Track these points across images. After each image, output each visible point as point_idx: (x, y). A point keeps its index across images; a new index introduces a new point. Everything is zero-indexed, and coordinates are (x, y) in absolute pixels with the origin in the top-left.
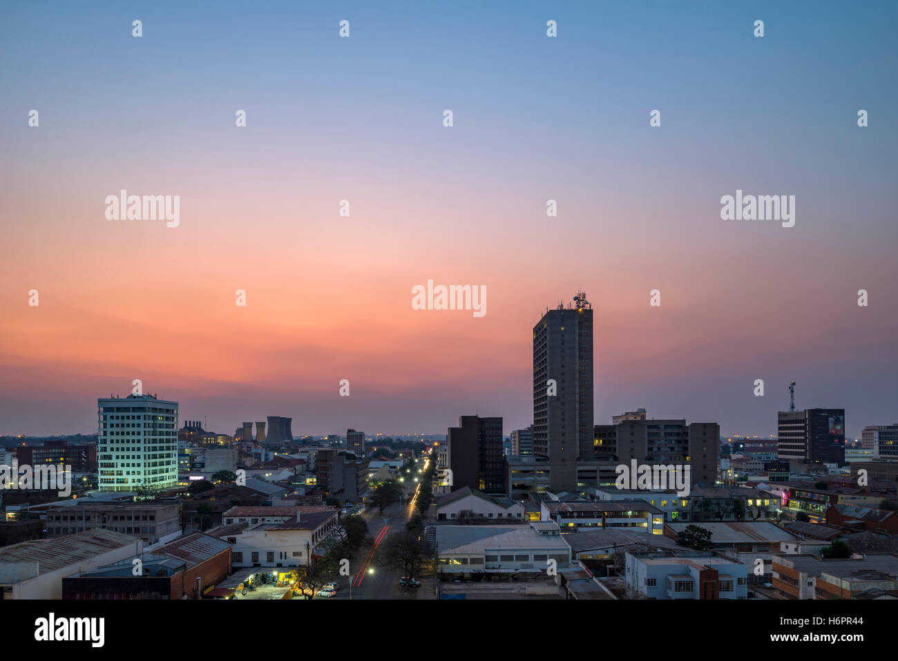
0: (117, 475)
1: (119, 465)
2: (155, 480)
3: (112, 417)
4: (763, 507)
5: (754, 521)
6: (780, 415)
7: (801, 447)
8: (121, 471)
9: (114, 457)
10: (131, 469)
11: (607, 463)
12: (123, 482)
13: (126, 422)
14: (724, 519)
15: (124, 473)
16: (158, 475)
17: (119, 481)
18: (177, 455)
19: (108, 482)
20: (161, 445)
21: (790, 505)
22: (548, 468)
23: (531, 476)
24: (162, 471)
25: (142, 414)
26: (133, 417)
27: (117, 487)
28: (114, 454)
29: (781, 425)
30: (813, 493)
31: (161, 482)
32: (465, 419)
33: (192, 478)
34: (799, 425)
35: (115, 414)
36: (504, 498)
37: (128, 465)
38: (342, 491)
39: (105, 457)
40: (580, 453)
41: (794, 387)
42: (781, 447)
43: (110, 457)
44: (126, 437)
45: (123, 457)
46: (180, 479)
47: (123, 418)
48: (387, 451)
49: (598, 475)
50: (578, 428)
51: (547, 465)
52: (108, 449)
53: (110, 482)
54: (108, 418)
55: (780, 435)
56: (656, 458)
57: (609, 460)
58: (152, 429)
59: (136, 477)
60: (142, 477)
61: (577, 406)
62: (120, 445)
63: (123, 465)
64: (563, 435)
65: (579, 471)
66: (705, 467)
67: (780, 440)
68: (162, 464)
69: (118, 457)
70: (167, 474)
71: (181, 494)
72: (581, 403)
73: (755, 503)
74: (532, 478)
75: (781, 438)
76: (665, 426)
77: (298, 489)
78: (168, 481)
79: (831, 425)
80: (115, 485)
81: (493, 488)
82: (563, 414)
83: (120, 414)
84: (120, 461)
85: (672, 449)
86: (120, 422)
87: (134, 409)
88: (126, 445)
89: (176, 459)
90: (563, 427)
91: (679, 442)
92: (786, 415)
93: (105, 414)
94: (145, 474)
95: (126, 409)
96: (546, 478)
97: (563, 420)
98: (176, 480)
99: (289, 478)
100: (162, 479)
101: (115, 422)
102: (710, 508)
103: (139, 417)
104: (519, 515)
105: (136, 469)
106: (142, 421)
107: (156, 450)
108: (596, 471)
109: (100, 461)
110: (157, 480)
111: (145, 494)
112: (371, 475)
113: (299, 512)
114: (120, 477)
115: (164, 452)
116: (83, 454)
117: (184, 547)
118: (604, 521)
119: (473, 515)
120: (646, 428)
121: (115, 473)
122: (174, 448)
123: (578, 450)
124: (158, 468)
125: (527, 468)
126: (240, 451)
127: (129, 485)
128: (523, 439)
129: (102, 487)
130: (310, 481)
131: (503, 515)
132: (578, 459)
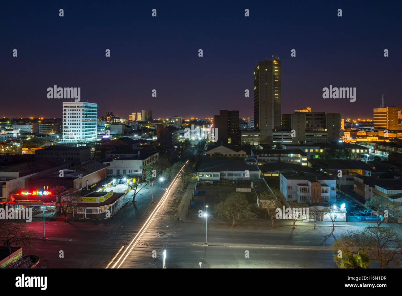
1: (71, 131)
3: (69, 110)
4: (360, 153)
7: (385, 125)
8: (72, 133)
9: (69, 127)
10: (76, 133)
12: (73, 138)
13: (74, 112)
14: (341, 158)
15: (74, 134)
16: (88, 136)
19: (67, 138)
20: (90, 122)
21: (375, 152)
24: (90, 134)
25: (81, 109)
26: (77, 110)
27: (71, 140)
28: (69, 126)
30: (386, 147)
32: (221, 112)
33: (104, 137)
34: (384, 114)
35: (70, 109)
37: (75, 131)
39: (65, 127)
44: (74, 119)
45: (73, 127)
46: (98, 137)
49: (283, 137)
50: (273, 115)
51: (259, 132)
52: (67, 124)
53: (68, 138)
54: (67, 110)
56: (310, 130)
57: (288, 131)
58: (86, 115)
59: (78, 136)
60: (81, 136)
61: (273, 105)
62: (72, 122)
63: (73, 131)
64: (266, 119)
65: (274, 135)
66: (334, 134)
68: (90, 130)
69: (71, 128)
70: (92, 135)
71: (97, 144)
72: (275, 104)
73: (356, 151)
74: (252, 138)
76: (315, 115)
77: (147, 142)
78: (93, 138)
80: (70, 139)
81: (234, 143)
82: (266, 109)
83: (72, 109)
84: (72, 129)
85: (318, 125)
86: (72, 112)
87: (78, 107)
88: (74, 122)
89: (96, 128)
90: (266, 116)
91: (322, 122)
95: (75, 107)
96: (258, 138)
97: (266, 112)
98: (96, 137)
100: (90, 137)
101: (70, 112)
102: (334, 153)
103: (80, 110)
104: (243, 155)
105: (78, 132)
106: (81, 112)
107: (87, 124)
108: (281, 135)
109: (63, 129)
110: (87, 138)
111: (82, 143)
112: (181, 136)
113: (139, 152)
114: (72, 136)
115: (91, 125)
116: (60, 126)
117: (85, 167)
118: (279, 159)
119: (222, 155)
120: (305, 115)
121: (70, 134)
122: (95, 124)
123: (273, 126)
124: (88, 132)
125: (250, 134)
126: (126, 125)
127: (75, 140)
128: (252, 121)
129: (64, 140)
130: (154, 139)
131: (236, 155)
132: (274, 130)
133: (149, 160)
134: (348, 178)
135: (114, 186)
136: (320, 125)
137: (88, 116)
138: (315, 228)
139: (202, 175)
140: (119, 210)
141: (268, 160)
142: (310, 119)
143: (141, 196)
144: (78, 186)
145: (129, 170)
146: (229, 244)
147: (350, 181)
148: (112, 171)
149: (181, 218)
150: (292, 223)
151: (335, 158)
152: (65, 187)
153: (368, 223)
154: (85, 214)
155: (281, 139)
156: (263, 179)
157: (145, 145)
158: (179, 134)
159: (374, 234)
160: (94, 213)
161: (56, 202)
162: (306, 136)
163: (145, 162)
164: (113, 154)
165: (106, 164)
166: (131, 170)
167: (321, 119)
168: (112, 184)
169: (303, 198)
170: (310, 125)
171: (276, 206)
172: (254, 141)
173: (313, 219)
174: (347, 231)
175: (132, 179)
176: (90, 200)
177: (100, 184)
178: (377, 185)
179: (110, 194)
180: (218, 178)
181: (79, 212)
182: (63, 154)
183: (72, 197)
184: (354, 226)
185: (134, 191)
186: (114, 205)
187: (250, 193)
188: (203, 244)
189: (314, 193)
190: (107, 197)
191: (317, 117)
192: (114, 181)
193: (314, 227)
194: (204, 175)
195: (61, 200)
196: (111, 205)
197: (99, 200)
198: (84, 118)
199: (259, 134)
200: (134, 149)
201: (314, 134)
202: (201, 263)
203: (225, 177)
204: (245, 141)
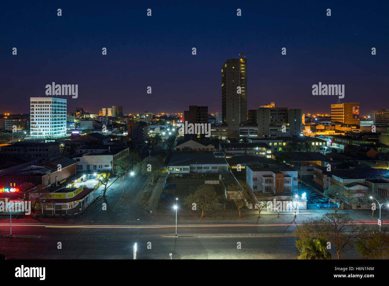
0: (39, 131)
3: (36, 106)
4: (319, 146)
5: (315, 152)
7: (341, 120)
8: (40, 129)
9: (37, 123)
10: (45, 128)
12: (41, 134)
13: (42, 108)
14: (301, 151)
15: (42, 130)
16: (57, 131)
18: (66, 122)
19: (34, 134)
20: (59, 118)
21: (333, 145)
24: (59, 129)
25: (50, 105)
26: (46, 106)
27: (39, 136)
28: (37, 122)
30: (342, 140)
31: (59, 134)
32: (191, 107)
33: (73, 132)
35: (38, 104)
36: (207, 142)
37: (43, 127)
39: (33, 123)
43: (35, 123)
44: (42, 115)
45: (41, 123)
46: (68, 133)
47: (41, 106)
49: (249, 131)
50: (240, 111)
52: (35, 120)
53: (36, 134)
56: (274, 124)
57: (254, 126)
58: (54, 111)
59: (47, 132)
60: (49, 132)
61: (240, 101)
62: (40, 118)
63: (41, 127)
64: (233, 114)
65: (240, 130)
66: (295, 128)
68: (59, 126)
69: (39, 123)
70: (61, 131)
71: (67, 139)
72: (241, 100)
73: (315, 144)
74: (220, 133)
76: (278, 110)
77: (118, 137)
78: (62, 134)
79: (354, 110)
82: (233, 105)
83: (40, 104)
84: (40, 125)
85: (281, 120)
86: (40, 108)
87: (46, 102)
88: (42, 118)
89: (66, 124)
90: (233, 111)
91: (284, 117)
93: (33, 104)
94: (51, 131)
95: (43, 102)
96: (226, 133)
97: (233, 107)
98: (66, 133)
101: (38, 108)
102: (295, 146)
103: (48, 106)
104: (212, 149)
105: (47, 128)
106: (49, 108)
107: (56, 120)
108: (247, 130)
109: (31, 125)
110: (56, 134)
111: (50, 139)
112: (151, 131)
113: (109, 147)
114: (40, 132)
115: (60, 121)
116: (28, 122)
117: (54, 163)
118: (246, 152)
119: (191, 149)
120: (270, 111)
121: (38, 130)
122: (65, 119)
123: (240, 121)
124: (57, 128)
125: (218, 128)
126: (96, 121)
127: (44, 135)
128: (220, 116)
129: (32, 136)
130: (125, 134)
131: (205, 149)
132: (240, 125)
133: (120, 154)
134: (309, 169)
135: (84, 182)
136: (283, 120)
137: (57, 111)
138: (278, 217)
139: (172, 169)
140: (89, 206)
141: (235, 154)
142: (274, 114)
143: (112, 190)
144: (46, 183)
145: (100, 165)
146: (198, 234)
147: (311, 172)
148: (81, 166)
149: (151, 211)
150: (258, 213)
151: (297, 150)
152: (33, 184)
153: (326, 210)
154: (54, 210)
155: (248, 133)
156: (231, 171)
157: (116, 140)
158: (149, 129)
159: (332, 220)
160: (63, 209)
161: (24, 199)
162: (270, 130)
163: (116, 157)
164: (83, 150)
165: (76, 160)
166: (102, 165)
167: (284, 114)
168: (82, 180)
169: (268, 189)
170: (274, 120)
171: (243, 197)
172: (222, 135)
174: (308, 218)
175: (102, 174)
176: (60, 196)
177: (70, 180)
178: (334, 175)
179: (80, 190)
180: (188, 172)
181: (48, 208)
182: (31, 150)
183: (41, 194)
184: (314, 213)
185: (105, 186)
186: (84, 200)
187: (218, 185)
188: (173, 236)
189: (278, 184)
190: (77, 193)
191: (280, 112)
192: (84, 176)
193: (278, 215)
194: (174, 169)
195: (29, 197)
196: (81, 200)
197: (69, 196)
198: (53, 113)
199: (227, 128)
200: (104, 144)
201: (278, 128)
202: (171, 253)
203: (194, 171)
204: (213, 136)
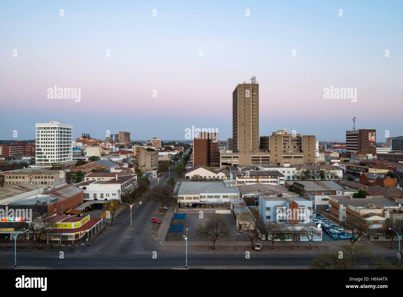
0: (44, 158)
1: (45, 153)
2: (61, 160)
3: (42, 132)
5: (329, 180)
6: (347, 132)
7: (356, 147)
8: (46, 156)
9: (43, 150)
10: (50, 155)
11: (265, 153)
12: (47, 161)
13: (48, 134)
14: (316, 179)
15: (47, 157)
16: (63, 158)
17: (45, 160)
18: (72, 149)
19: (40, 161)
20: (64, 144)
22: (238, 156)
23: (230, 159)
24: (64, 156)
25: (55, 130)
26: (51, 132)
27: (44, 163)
28: (43, 148)
29: (347, 137)
30: (358, 167)
34: (355, 136)
35: (43, 130)
36: (218, 169)
37: (49, 153)
38: (144, 166)
39: (38, 150)
40: (253, 149)
41: (355, 119)
42: (347, 146)
43: (41, 150)
44: (48, 141)
45: (47, 150)
47: (47, 132)
48: (171, 147)
49: (261, 159)
50: (251, 137)
51: (237, 154)
52: (40, 146)
54: (40, 132)
55: (347, 141)
56: (287, 152)
57: (266, 152)
58: (60, 137)
59: (53, 159)
60: (55, 159)
61: (251, 127)
62: (45, 144)
64: (245, 140)
65: (252, 157)
66: (309, 155)
67: (347, 144)
68: (65, 153)
70: (67, 158)
72: (253, 126)
74: (231, 160)
75: (347, 142)
78: (67, 161)
79: (370, 137)
81: (214, 165)
82: (245, 131)
83: (45, 130)
85: (295, 147)
86: (45, 134)
87: (52, 128)
88: (48, 144)
89: (71, 151)
90: (245, 137)
91: (298, 144)
92: (349, 132)
93: (39, 130)
94: (57, 157)
95: (49, 128)
96: (237, 160)
97: (245, 134)
98: (71, 160)
99: (123, 160)
100: (64, 160)
101: (43, 134)
102: (309, 174)
103: (54, 132)
104: (222, 177)
105: (52, 155)
106: (55, 134)
107: (62, 147)
108: (259, 157)
109: (36, 152)
113: (117, 175)
115: (66, 148)
117: (59, 191)
118: (258, 180)
119: (201, 177)
120: (283, 137)
122: (71, 146)
123: (251, 147)
124: (62, 155)
126: (102, 147)
127: (49, 162)
128: (231, 142)
129: (37, 163)
131: (215, 177)
132: (252, 152)
134: (324, 198)
135: (91, 211)
140: (96, 236)
141: (247, 182)
142: (287, 141)
145: (107, 194)
146: (210, 267)
147: (325, 201)
148: (88, 194)
149: (160, 242)
152: (39, 213)
154: (60, 241)
155: (259, 160)
156: (242, 200)
160: (69, 239)
161: (29, 229)
162: (283, 157)
163: (124, 185)
164: (89, 178)
166: (109, 194)
171: (255, 228)
173: (291, 239)
176: (66, 226)
178: (350, 205)
179: (87, 219)
180: (198, 201)
181: (53, 238)
182: (36, 178)
183: (47, 224)
186: (91, 230)
187: (230, 214)
188: (183, 268)
190: (83, 223)
193: (292, 247)
194: (185, 198)
195: (35, 227)
196: (88, 230)
197: (74, 226)
198: (58, 140)
200: (111, 172)
201: (291, 155)
203: (204, 199)
